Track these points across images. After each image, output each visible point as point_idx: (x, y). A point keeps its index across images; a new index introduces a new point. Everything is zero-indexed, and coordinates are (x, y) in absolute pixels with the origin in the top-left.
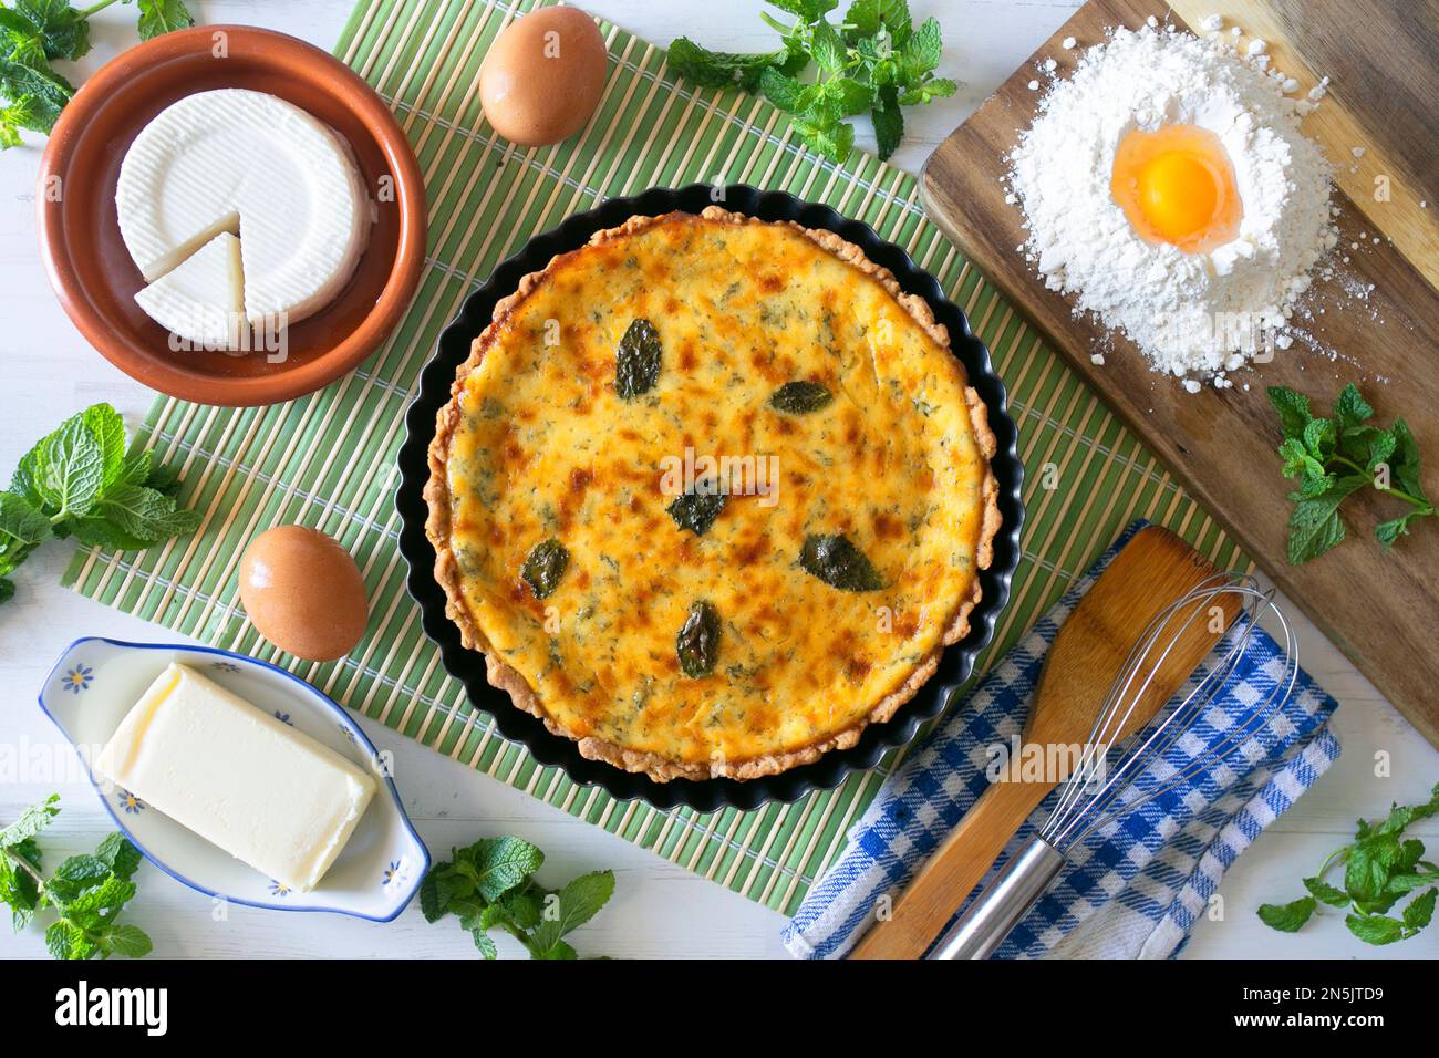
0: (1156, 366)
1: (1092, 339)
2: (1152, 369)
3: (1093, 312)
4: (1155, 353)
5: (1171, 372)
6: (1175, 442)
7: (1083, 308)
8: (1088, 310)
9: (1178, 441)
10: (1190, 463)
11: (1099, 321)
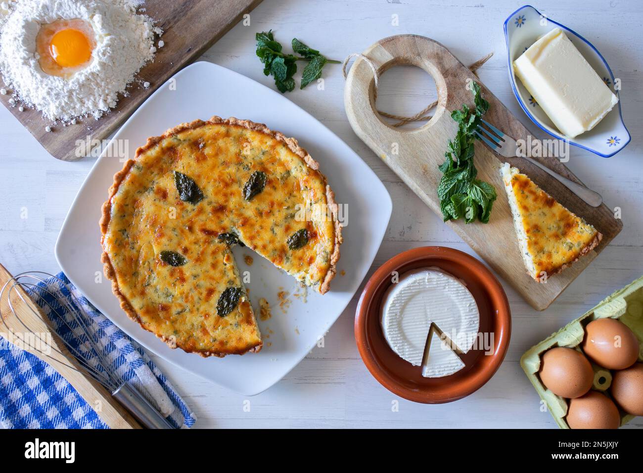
0: (151, 60)
1: (139, 88)
2: (153, 62)
3: (126, 87)
4: (146, 60)
5: (154, 53)
6: (186, 53)
7: (124, 91)
8: (126, 90)
9: (186, 52)
10: (195, 46)
11: (130, 84)
